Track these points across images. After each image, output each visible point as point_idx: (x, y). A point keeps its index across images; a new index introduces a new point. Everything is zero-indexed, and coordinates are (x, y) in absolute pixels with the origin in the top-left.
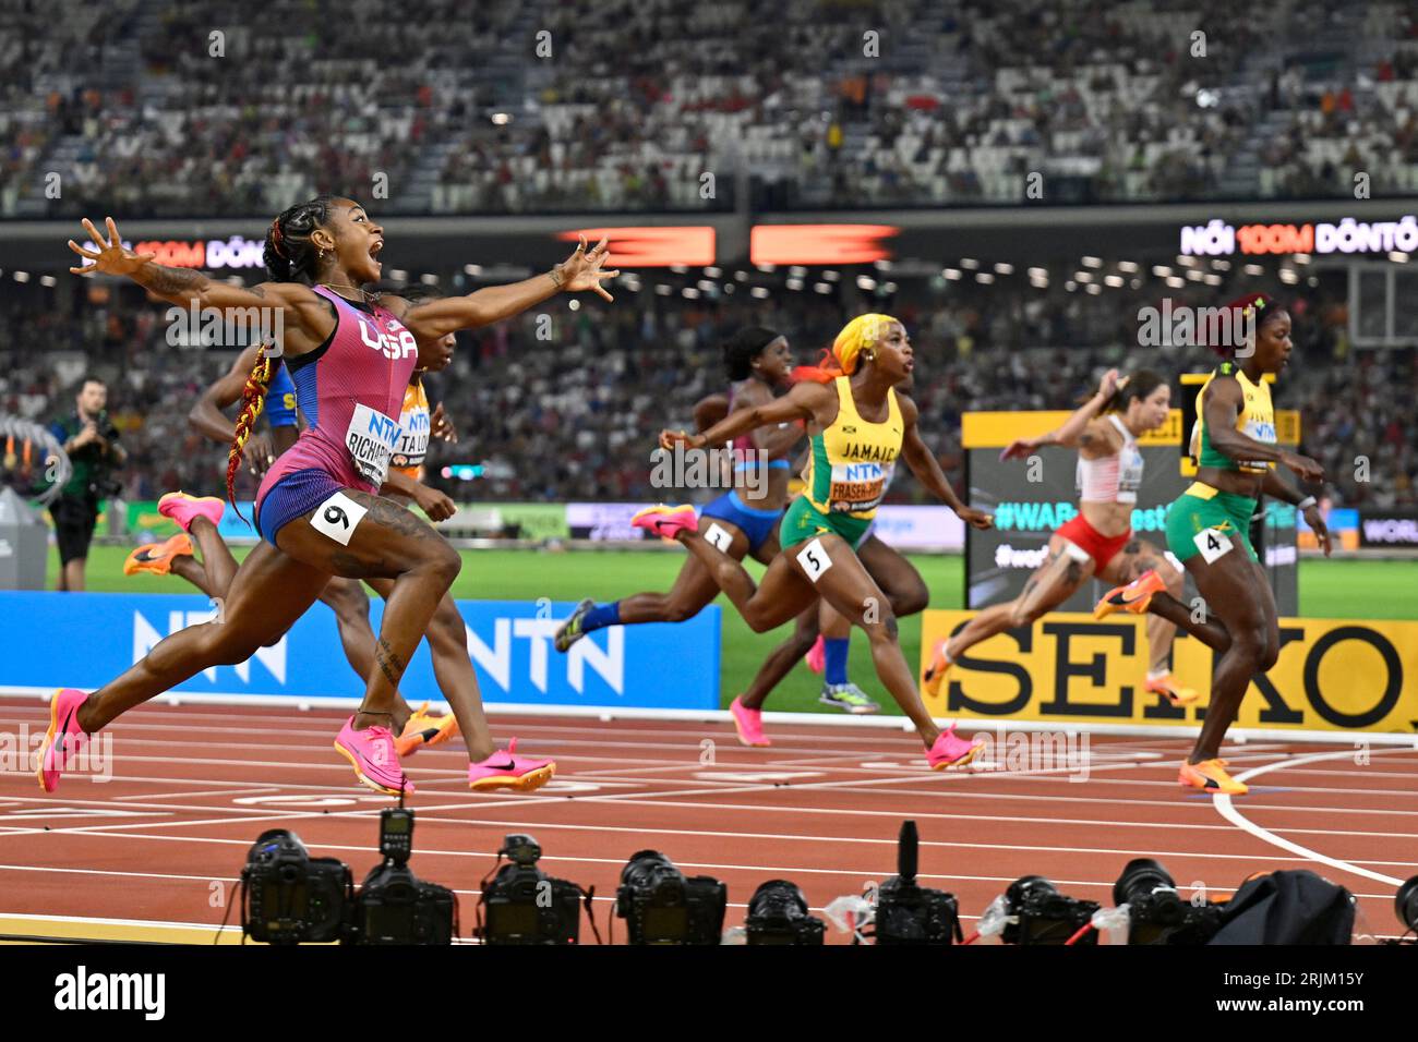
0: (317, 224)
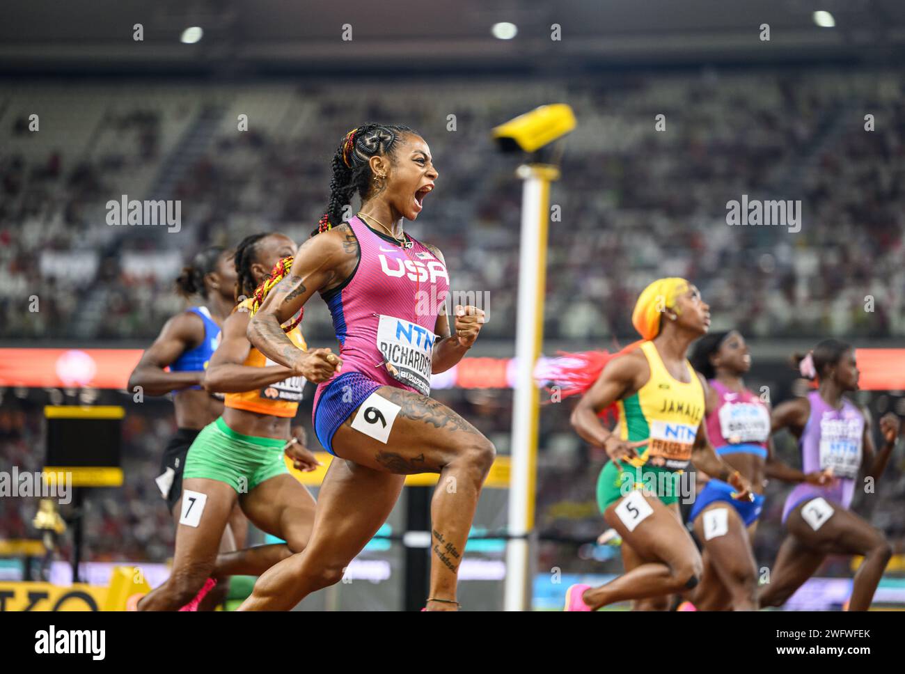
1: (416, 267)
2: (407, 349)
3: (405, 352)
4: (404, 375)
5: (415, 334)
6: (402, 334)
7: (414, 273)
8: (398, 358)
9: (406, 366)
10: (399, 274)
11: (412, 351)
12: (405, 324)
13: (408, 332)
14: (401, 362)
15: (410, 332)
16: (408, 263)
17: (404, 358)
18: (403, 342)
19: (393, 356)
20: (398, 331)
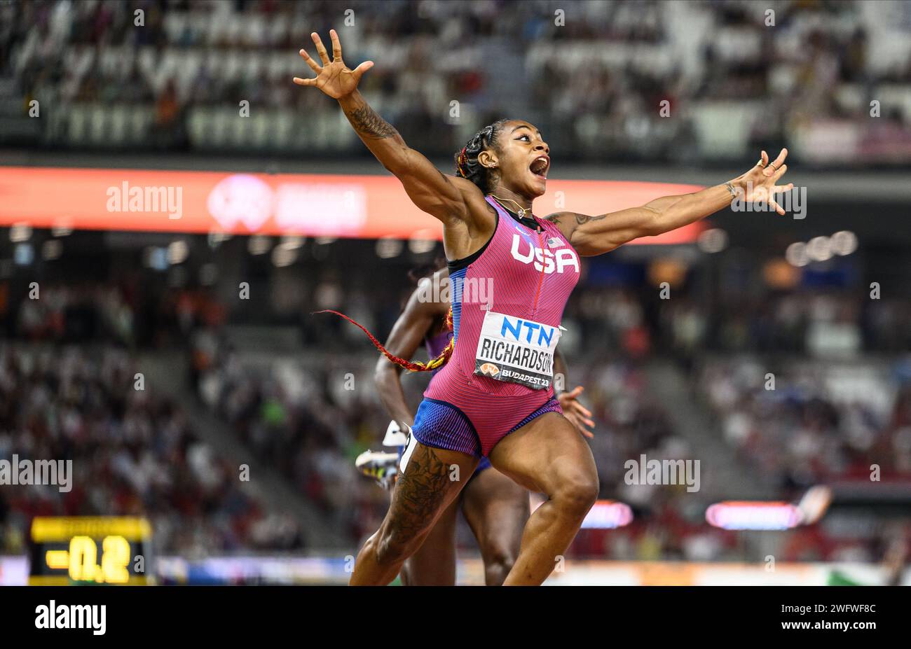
0: (485, 146)
1: (544, 256)
2: (513, 346)
3: (510, 350)
4: (506, 373)
5: (524, 330)
6: (508, 331)
7: (541, 263)
8: (501, 355)
9: (510, 365)
10: (527, 260)
11: (519, 348)
12: (513, 321)
13: (515, 328)
14: (504, 360)
15: (519, 328)
16: (539, 251)
17: (508, 356)
18: (509, 338)
19: (496, 353)
20: (504, 328)
